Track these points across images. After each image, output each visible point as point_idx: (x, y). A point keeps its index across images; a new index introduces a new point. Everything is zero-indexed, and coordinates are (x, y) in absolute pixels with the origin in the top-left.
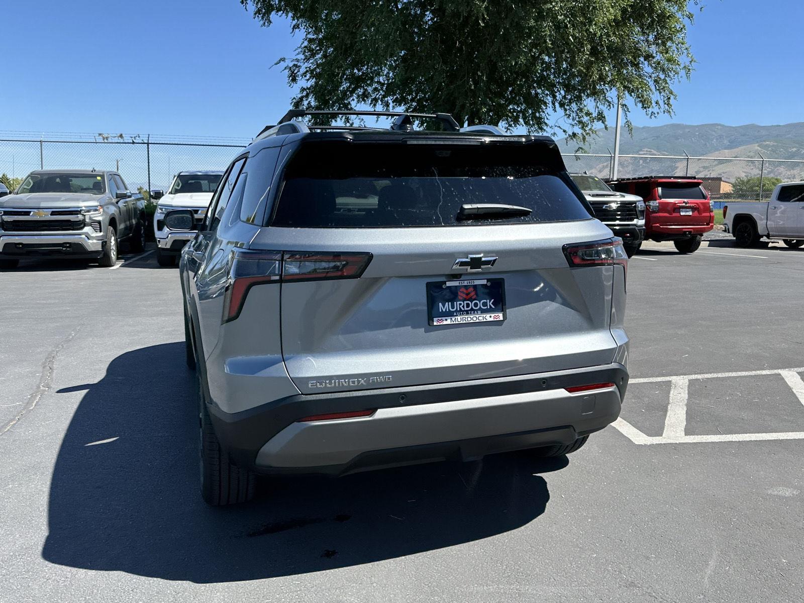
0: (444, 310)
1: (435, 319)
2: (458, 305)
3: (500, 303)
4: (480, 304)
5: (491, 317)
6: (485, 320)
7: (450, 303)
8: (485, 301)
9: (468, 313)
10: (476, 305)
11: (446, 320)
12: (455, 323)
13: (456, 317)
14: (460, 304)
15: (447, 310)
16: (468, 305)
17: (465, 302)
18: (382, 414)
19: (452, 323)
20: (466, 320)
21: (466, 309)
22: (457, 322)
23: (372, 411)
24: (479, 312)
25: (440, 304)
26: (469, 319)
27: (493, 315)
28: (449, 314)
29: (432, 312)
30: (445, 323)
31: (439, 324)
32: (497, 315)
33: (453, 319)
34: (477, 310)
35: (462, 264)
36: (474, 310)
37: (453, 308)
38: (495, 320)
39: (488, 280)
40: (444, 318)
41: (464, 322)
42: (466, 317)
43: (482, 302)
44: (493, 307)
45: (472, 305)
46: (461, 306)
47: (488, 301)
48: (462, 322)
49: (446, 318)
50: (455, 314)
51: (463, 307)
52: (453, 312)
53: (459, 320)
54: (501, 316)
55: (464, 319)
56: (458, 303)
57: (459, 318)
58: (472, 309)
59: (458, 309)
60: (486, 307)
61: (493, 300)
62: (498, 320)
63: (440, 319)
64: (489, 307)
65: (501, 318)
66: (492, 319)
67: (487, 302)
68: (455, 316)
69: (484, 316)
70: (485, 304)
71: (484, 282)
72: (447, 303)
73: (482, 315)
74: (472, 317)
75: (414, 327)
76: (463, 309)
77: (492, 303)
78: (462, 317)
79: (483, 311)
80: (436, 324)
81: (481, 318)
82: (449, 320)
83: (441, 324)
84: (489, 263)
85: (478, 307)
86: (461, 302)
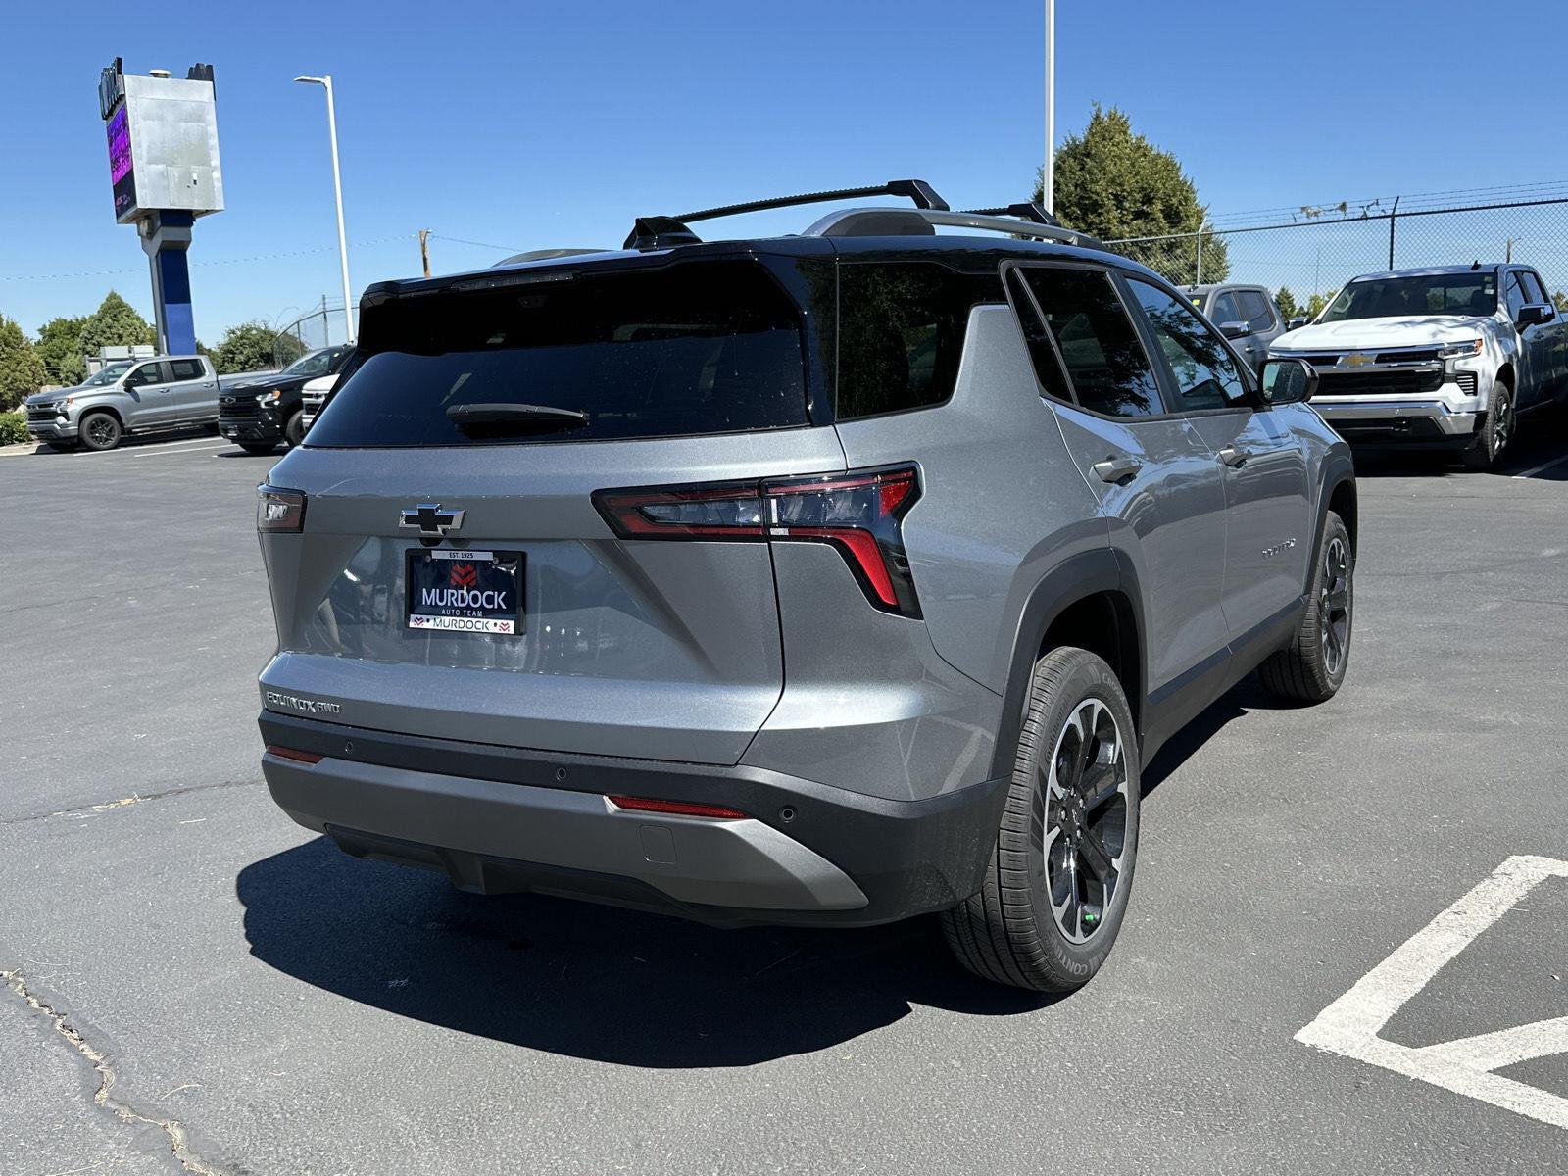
0: (429, 603)
1: (412, 617)
2: (451, 596)
3: (516, 604)
4: (482, 599)
5: (495, 625)
6: (486, 630)
7: (438, 590)
8: (491, 593)
9: (462, 615)
10: (475, 599)
11: (428, 621)
12: (439, 628)
13: (443, 618)
14: (452, 595)
15: (433, 603)
16: (463, 599)
17: (460, 592)
18: (329, 766)
19: (436, 628)
20: (457, 625)
21: (460, 605)
22: (443, 628)
23: (314, 756)
24: (480, 613)
25: (424, 590)
26: (462, 625)
27: (499, 622)
28: (435, 611)
29: (413, 605)
30: (426, 625)
31: (417, 626)
32: (505, 622)
33: (438, 621)
34: (476, 609)
35: (409, 519)
36: (473, 609)
37: (441, 600)
38: (502, 632)
39: (496, 553)
40: (425, 617)
41: (454, 629)
42: (458, 619)
43: (485, 594)
44: (504, 607)
45: (469, 598)
46: (453, 599)
47: (496, 593)
48: (450, 628)
49: (429, 617)
50: (443, 612)
51: (456, 600)
52: (441, 607)
53: (447, 624)
54: (511, 626)
55: (454, 622)
56: (450, 591)
57: (447, 619)
58: (468, 607)
59: (449, 604)
60: (491, 606)
61: (504, 593)
62: (506, 632)
63: (419, 617)
64: (496, 607)
65: (512, 631)
66: (496, 630)
67: (494, 596)
68: (443, 615)
69: (485, 621)
70: (490, 600)
71: (488, 556)
72: (434, 590)
73: (482, 620)
74: (466, 620)
76: (455, 605)
77: (502, 599)
78: (451, 618)
79: (488, 614)
80: (412, 625)
81: (479, 626)
82: (432, 622)
83: (420, 627)
84: (448, 520)
85: (479, 604)
86: (454, 591)
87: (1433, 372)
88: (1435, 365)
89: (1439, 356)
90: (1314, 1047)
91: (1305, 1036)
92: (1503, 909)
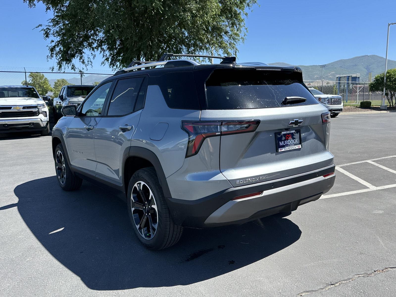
0: (281, 145)
1: (279, 149)
2: (286, 142)
3: (299, 141)
5: (297, 147)
6: (295, 148)
12: (286, 150)
13: (286, 148)
14: (287, 142)
18: (266, 193)
21: (289, 144)
23: (261, 192)
24: (293, 145)
25: (280, 142)
27: (298, 146)
28: (283, 146)
29: (278, 147)
30: (283, 150)
32: (299, 146)
33: (285, 149)
35: (292, 123)
37: (284, 143)
38: (299, 148)
39: (295, 130)
40: (282, 148)
41: (289, 150)
43: (294, 140)
46: (287, 143)
48: (288, 150)
50: (285, 146)
51: (288, 143)
52: (285, 145)
55: (289, 148)
56: (286, 141)
57: (287, 148)
58: (291, 144)
59: (286, 144)
61: (297, 139)
63: (281, 149)
65: (301, 147)
69: (295, 146)
72: (282, 142)
74: (291, 147)
75: (271, 153)
77: (297, 141)
80: (279, 151)
82: (284, 149)
83: (281, 151)
85: (292, 143)
86: (287, 141)
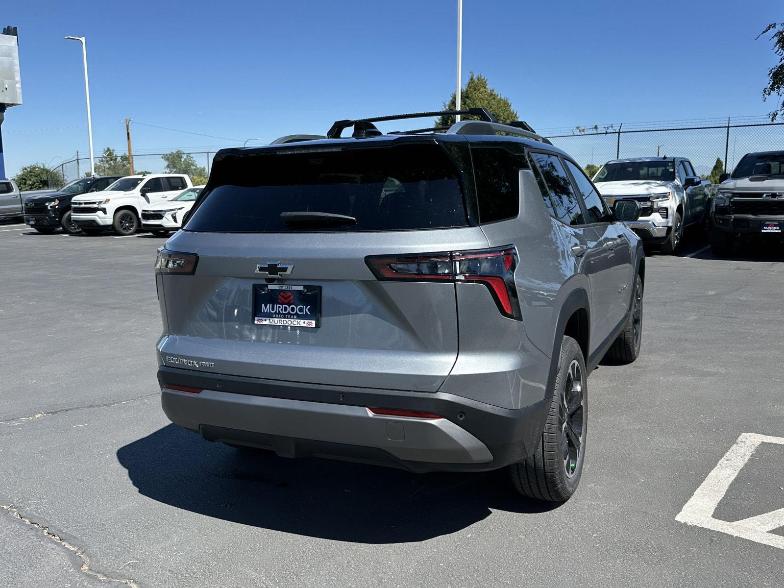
0: (266, 311)
1: (256, 318)
3: (316, 312)
4: (297, 310)
5: (304, 322)
6: (298, 325)
7: (271, 305)
8: (302, 307)
9: (285, 317)
10: (293, 309)
11: (265, 320)
12: (272, 324)
13: (274, 319)
14: (279, 307)
15: (268, 311)
16: (286, 309)
17: (284, 306)
18: (206, 395)
19: (270, 324)
20: (282, 323)
21: (284, 312)
22: (274, 324)
23: (198, 390)
24: (295, 317)
26: (285, 322)
27: (306, 321)
28: (269, 316)
29: (257, 312)
30: (264, 323)
31: (259, 323)
32: (310, 321)
33: (271, 321)
34: (293, 315)
35: (261, 269)
36: (291, 314)
37: (273, 310)
38: (308, 326)
39: (305, 287)
40: (264, 319)
41: (280, 324)
42: (283, 320)
43: (298, 307)
44: (309, 314)
45: (289, 309)
46: (280, 309)
47: (305, 307)
48: (278, 324)
49: (265, 318)
50: (274, 316)
51: (282, 310)
52: (273, 314)
53: (276, 322)
54: (313, 323)
55: (280, 321)
56: (278, 305)
57: (276, 320)
59: (277, 312)
60: (302, 313)
62: (310, 326)
63: (260, 318)
64: (304, 313)
65: (314, 326)
66: (305, 325)
67: (303, 308)
68: (274, 318)
69: (299, 321)
70: (301, 310)
71: (301, 288)
72: (268, 305)
73: (297, 320)
74: (287, 320)
76: (281, 312)
77: (308, 310)
78: (279, 319)
79: (299, 317)
80: (256, 322)
81: (295, 323)
82: (268, 321)
83: (261, 323)
84: (285, 270)
85: (295, 312)
86: (281, 306)
87: (648, 207)
88: (649, 204)
89: (651, 199)
90: (685, 524)
91: (679, 518)
92: (747, 458)
